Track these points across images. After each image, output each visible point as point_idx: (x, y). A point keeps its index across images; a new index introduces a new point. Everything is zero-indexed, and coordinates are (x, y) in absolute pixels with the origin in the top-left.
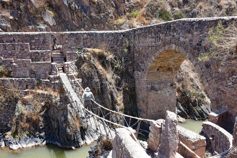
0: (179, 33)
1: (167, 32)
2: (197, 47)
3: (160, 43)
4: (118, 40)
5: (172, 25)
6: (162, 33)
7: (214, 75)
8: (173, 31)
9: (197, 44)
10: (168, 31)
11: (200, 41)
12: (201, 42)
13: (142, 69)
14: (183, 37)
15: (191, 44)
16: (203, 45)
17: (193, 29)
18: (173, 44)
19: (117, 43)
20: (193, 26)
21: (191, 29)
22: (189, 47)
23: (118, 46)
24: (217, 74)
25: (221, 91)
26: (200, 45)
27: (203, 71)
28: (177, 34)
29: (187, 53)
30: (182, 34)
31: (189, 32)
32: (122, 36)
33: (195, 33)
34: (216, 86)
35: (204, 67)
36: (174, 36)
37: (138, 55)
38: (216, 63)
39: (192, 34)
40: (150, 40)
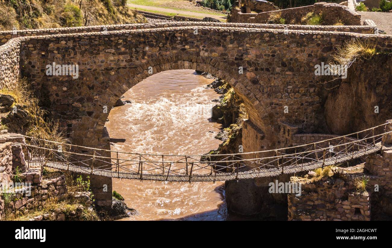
0: (197, 46)
1: (164, 44)
2: (236, 62)
3: (144, 61)
5: (178, 35)
6: (151, 46)
7: (265, 90)
8: (181, 43)
9: (236, 59)
10: (168, 42)
11: (240, 54)
12: (242, 55)
14: (206, 51)
15: (225, 59)
16: (247, 59)
17: (225, 40)
18: (184, 61)
20: (225, 36)
21: (222, 41)
22: (221, 64)
24: (270, 88)
25: (275, 104)
26: (242, 59)
27: (249, 88)
28: (191, 47)
29: (218, 70)
30: (204, 47)
31: (219, 45)
33: (231, 45)
34: (268, 101)
35: (250, 83)
36: (184, 49)
38: (266, 77)
39: (224, 46)
40: (112, 58)
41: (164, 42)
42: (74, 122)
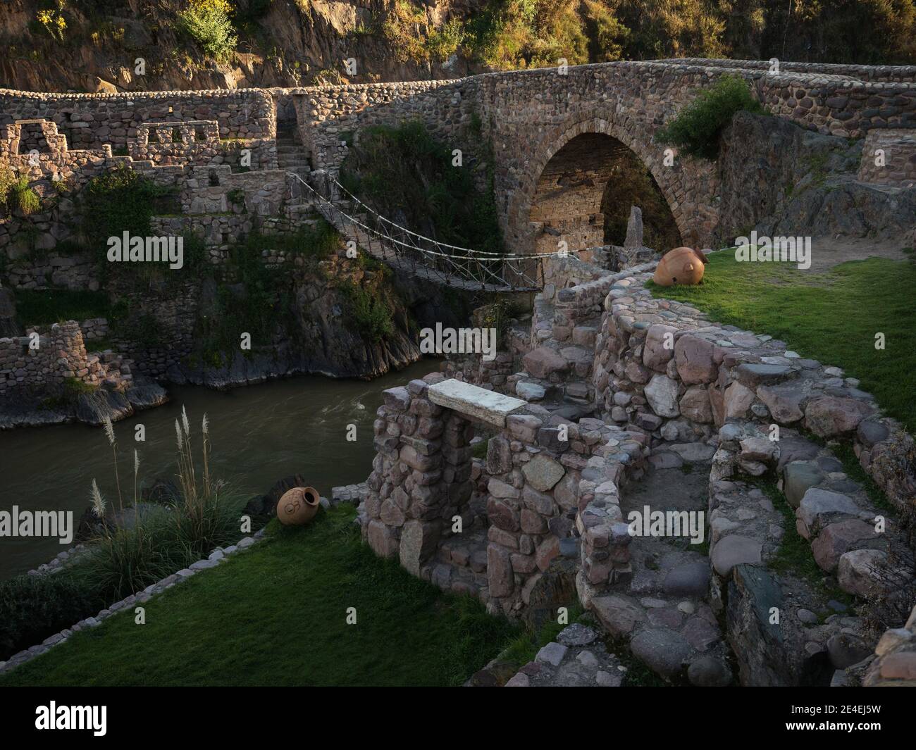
0: (615, 95)
1: (584, 90)
2: (655, 126)
3: (567, 115)
4: (447, 107)
5: (596, 75)
6: (573, 93)
8: (599, 91)
9: (655, 122)
10: (588, 87)
11: (660, 113)
12: (662, 116)
13: (517, 183)
14: (624, 105)
15: (642, 120)
17: (645, 87)
18: (601, 118)
19: (445, 114)
20: (645, 80)
21: (642, 87)
22: (638, 127)
23: (449, 123)
26: (661, 123)
28: (609, 97)
29: (633, 139)
30: (622, 97)
31: (637, 95)
32: (457, 94)
33: (651, 96)
34: (691, 206)
36: (602, 100)
37: (504, 146)
39: (643, 98)
40: (539, 107)
41: (583, 85)
42: (509, 193)
